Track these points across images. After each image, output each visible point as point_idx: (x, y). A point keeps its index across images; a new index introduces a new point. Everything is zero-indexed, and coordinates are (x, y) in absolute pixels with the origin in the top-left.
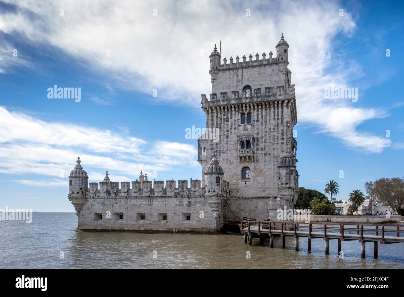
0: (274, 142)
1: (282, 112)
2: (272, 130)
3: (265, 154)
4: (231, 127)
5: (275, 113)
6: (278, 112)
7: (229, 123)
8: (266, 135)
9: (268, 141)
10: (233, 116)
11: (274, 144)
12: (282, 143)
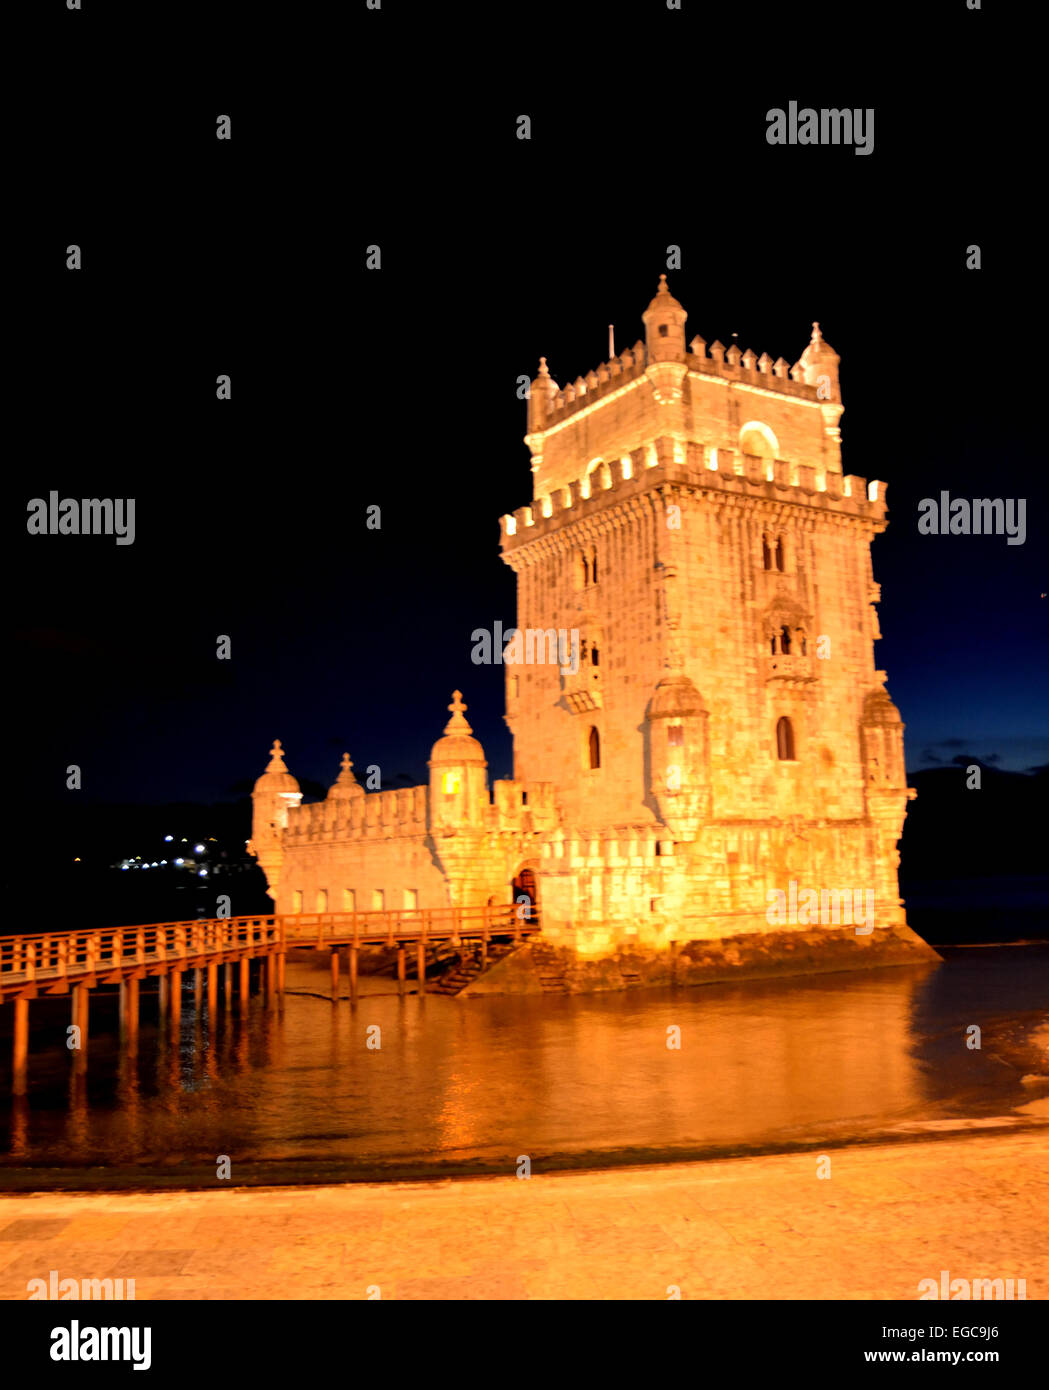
0: (642, 633)
1: (655, 530)
2: (636, 594)
3: (627, 679)
4: (561, 600)
5: (641, 538)
6: (647, 532)
7: (557, 590)
9: (630, 634)
10: (564, 568)
11: (641, 641)
12: (659, 636)
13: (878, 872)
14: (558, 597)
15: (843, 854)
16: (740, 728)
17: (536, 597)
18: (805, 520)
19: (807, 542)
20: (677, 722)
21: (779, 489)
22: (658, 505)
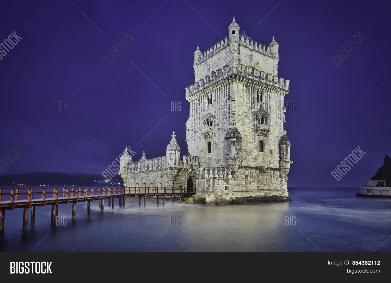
0: (224, 117)
1: (229, 88)
2: (223, 106)
3: (219, 129)
4: (201, 109)
5: (225, 91)
6: (227, 89)
7: (200, 106)
8: (219, 112)
9: (221, 117)
10: (202, 100)
11: (224, 119)
12: (229, 117)
13: (282, 182)
14: (201, 108)
15: (274, 177)
16: (249, 143)
17: (195, 109)
18: (269, 89)
19: (268, 95)
20: (234, 140)
21: (262, 79)
22: (230, 81)
